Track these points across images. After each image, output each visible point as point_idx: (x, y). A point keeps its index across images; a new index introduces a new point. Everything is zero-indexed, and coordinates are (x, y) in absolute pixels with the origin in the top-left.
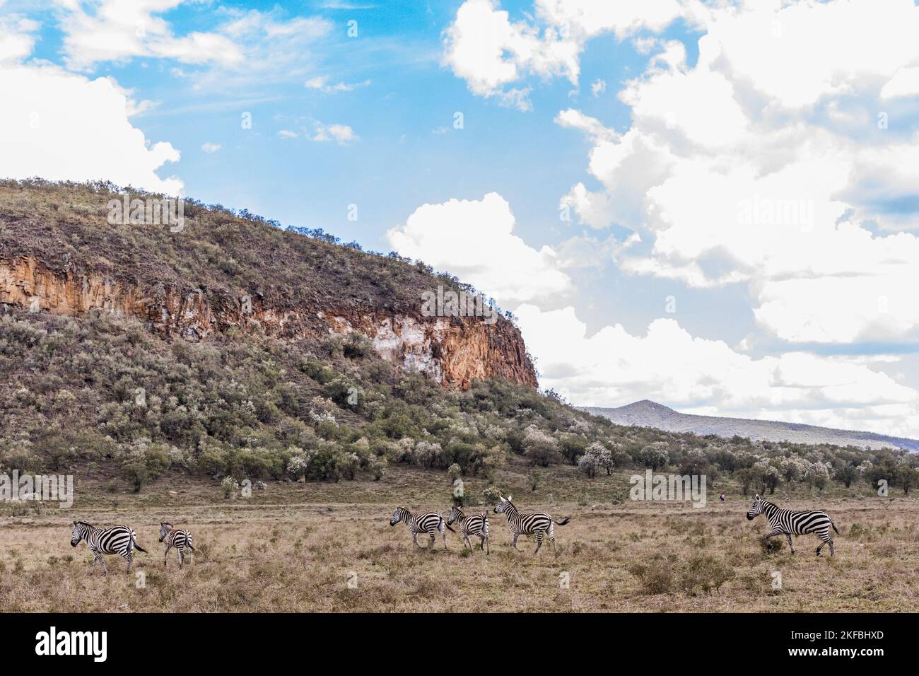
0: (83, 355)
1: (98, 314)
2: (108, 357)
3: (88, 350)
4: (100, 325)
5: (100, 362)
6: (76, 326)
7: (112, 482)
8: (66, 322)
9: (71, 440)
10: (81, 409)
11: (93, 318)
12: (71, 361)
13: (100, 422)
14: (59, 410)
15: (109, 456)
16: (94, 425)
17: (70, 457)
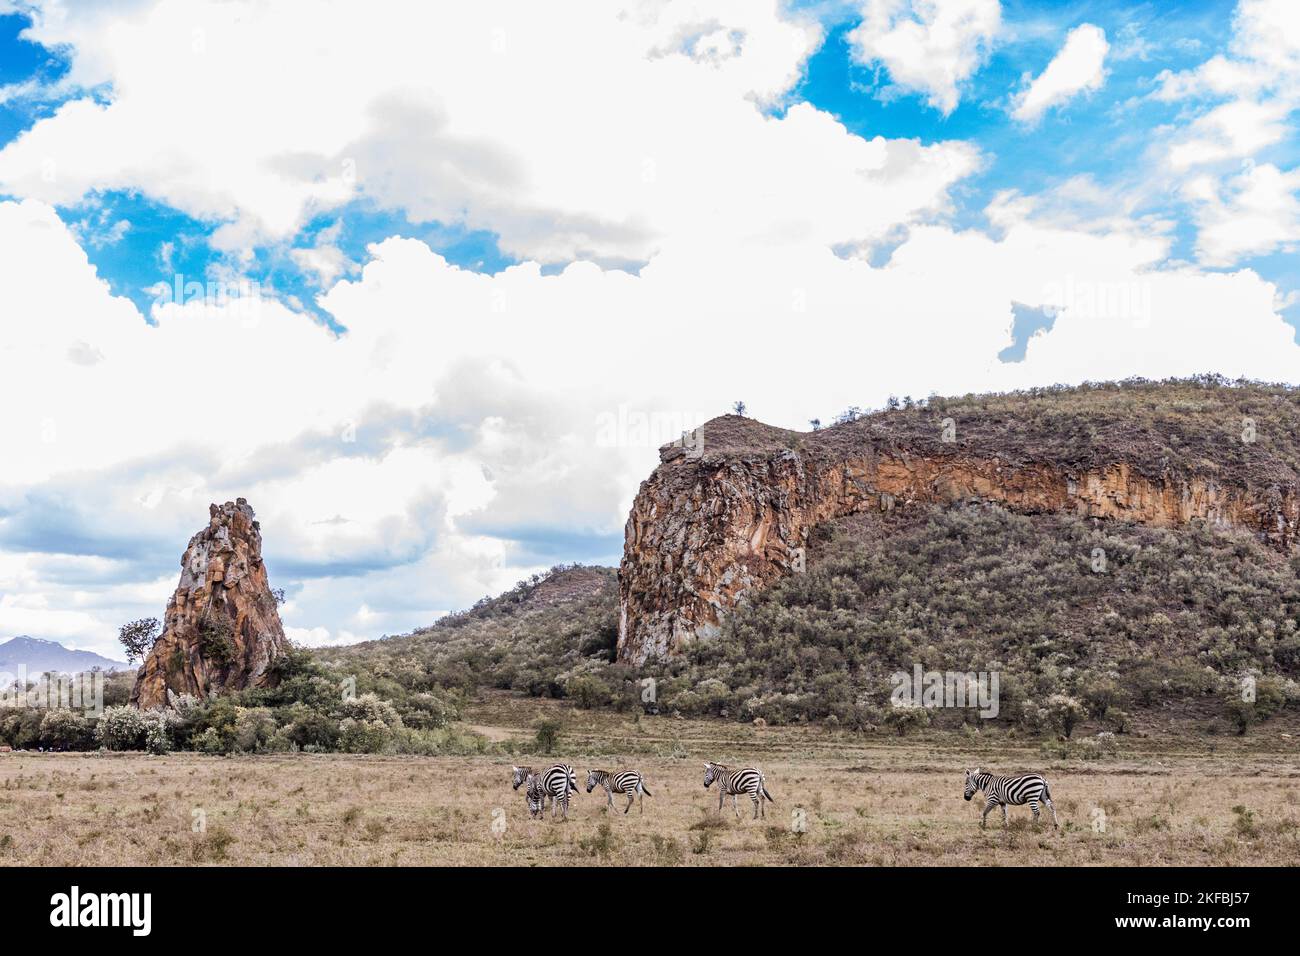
0: (1182, 573)
1: (1200, 525)
2: (1211, 574)
3: (1187, 566)
4: (1203, 538)
5: (1202, 580)
6: (1174, 540)
7: (1211, 722)
8: (1163, 535)
9: (1166, 672)
10: (1179, 635)
11: (1195, 530)
12: (1168, 580)
13: (1200, 650)
14: (1153, 637)
15: (1210, 691)
16: (1195, 655)
17: (1163, 691)
